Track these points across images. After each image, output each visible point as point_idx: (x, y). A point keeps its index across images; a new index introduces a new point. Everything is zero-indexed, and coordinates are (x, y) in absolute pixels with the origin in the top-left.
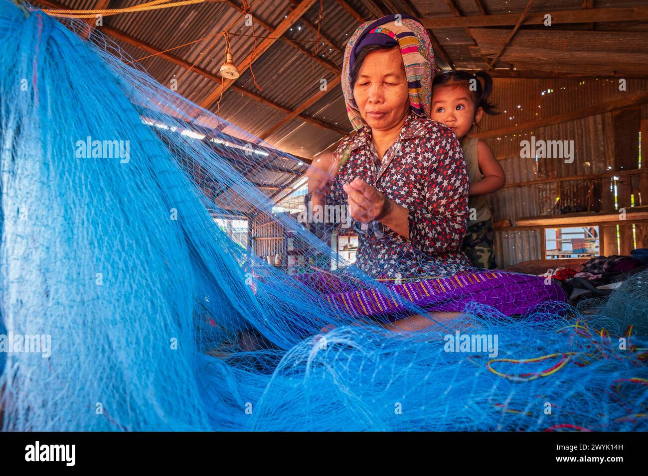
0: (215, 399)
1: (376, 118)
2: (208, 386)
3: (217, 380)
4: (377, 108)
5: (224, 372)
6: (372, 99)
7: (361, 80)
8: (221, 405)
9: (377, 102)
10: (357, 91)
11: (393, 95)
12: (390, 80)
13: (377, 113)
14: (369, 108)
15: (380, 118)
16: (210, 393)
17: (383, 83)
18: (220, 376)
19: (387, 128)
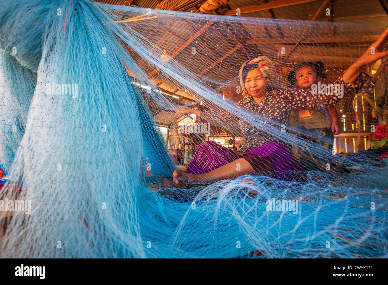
0: (151, 216)
1: (255, 93)
2: (147, 208)
3: (152, 204)
4: (255, 89)
5: (157, 199)
6: (252, 86)
7: (247, 80)
8: (154, 221)
9: (254, 87)
10: (246, 84)
11: (260, 83)
12: (258, 78)
13: (255, 91)
14: (252, 89)
15: (257, 92)
16: (148, 213)
17: (256, 79)
18: (154, 202)
19: (259, 97)
